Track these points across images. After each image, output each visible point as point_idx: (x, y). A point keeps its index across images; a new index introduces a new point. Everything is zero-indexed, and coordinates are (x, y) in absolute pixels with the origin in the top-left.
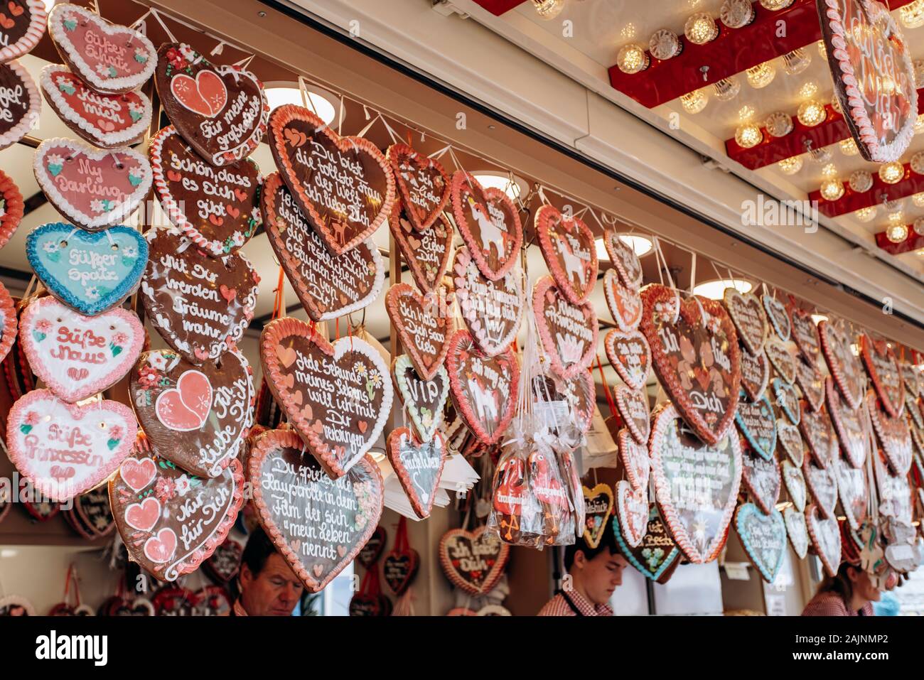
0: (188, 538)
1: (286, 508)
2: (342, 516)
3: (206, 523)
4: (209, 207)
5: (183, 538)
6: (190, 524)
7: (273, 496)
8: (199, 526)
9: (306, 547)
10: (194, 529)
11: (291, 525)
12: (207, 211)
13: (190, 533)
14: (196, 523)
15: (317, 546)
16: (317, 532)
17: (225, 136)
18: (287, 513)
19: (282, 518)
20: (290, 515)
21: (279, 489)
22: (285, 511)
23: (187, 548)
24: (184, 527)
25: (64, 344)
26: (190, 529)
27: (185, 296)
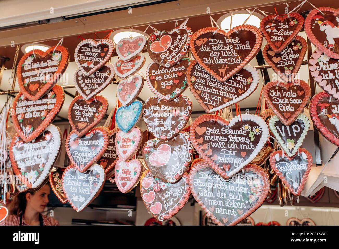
0: (166, 205)
1: (206, 193)
2: (240, 196)
3: (175, 200)
4: (166, 84)
5: (165, 206)
6: (167, 200)
7: (199, 188)
8: (171, 201)
9: (218, 209)
10: (169, 202)
11: (209, 200)
12: (165, 85)
13: (168, 204)
14: (170, 199)
15: (224, 210)
16: (224, 203)
17: (170, 56)
18: (207, 195)
19: (204, 197)
20: (209, 196)
21: (202, 185)
22: (206, 194)
23: (166, 209)
24: (165, 201)
25: (123, 143)
26: (167, 202)
27: (158, 118)
